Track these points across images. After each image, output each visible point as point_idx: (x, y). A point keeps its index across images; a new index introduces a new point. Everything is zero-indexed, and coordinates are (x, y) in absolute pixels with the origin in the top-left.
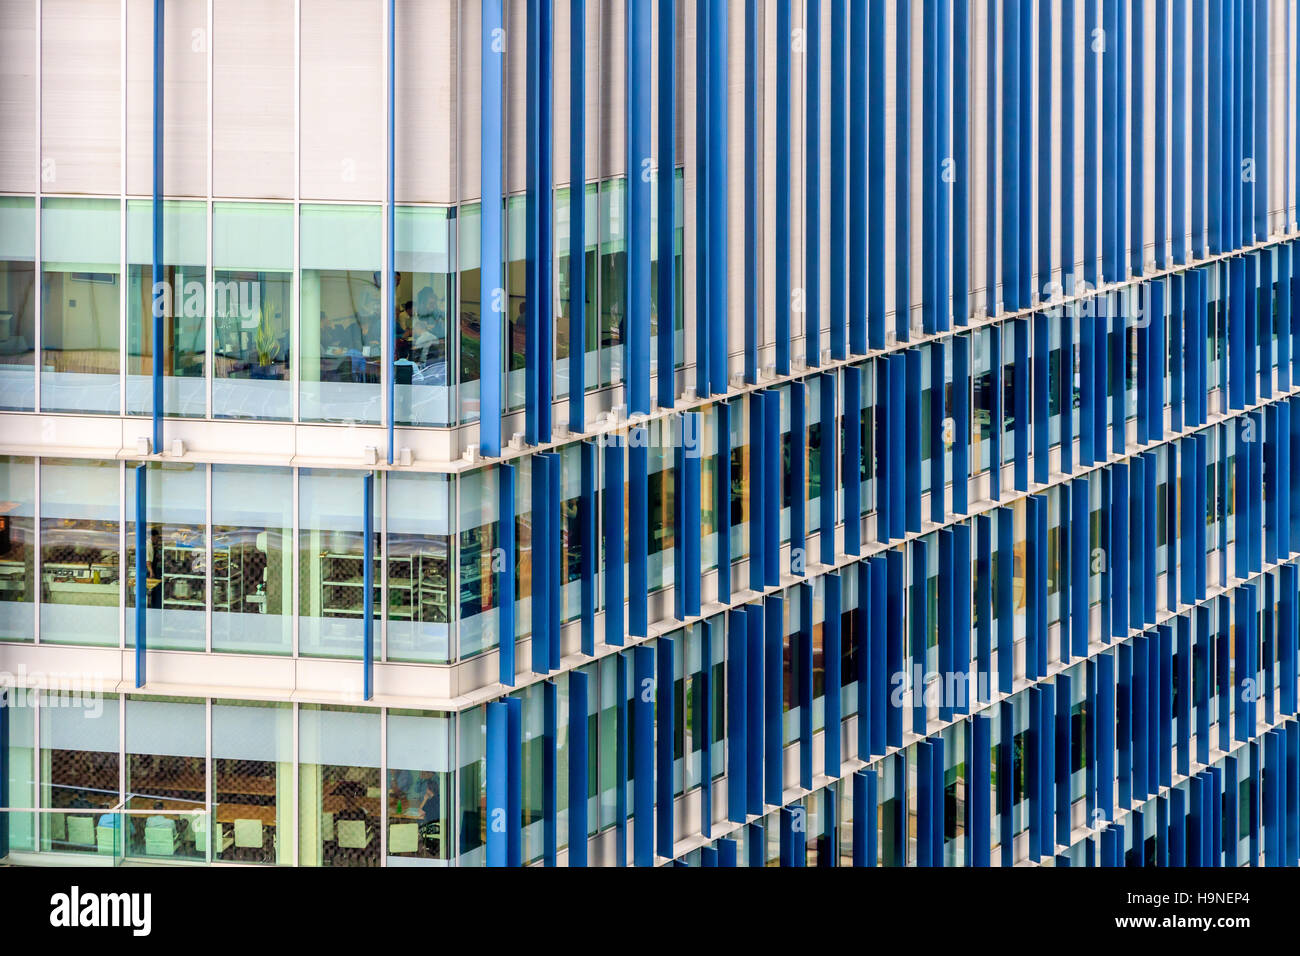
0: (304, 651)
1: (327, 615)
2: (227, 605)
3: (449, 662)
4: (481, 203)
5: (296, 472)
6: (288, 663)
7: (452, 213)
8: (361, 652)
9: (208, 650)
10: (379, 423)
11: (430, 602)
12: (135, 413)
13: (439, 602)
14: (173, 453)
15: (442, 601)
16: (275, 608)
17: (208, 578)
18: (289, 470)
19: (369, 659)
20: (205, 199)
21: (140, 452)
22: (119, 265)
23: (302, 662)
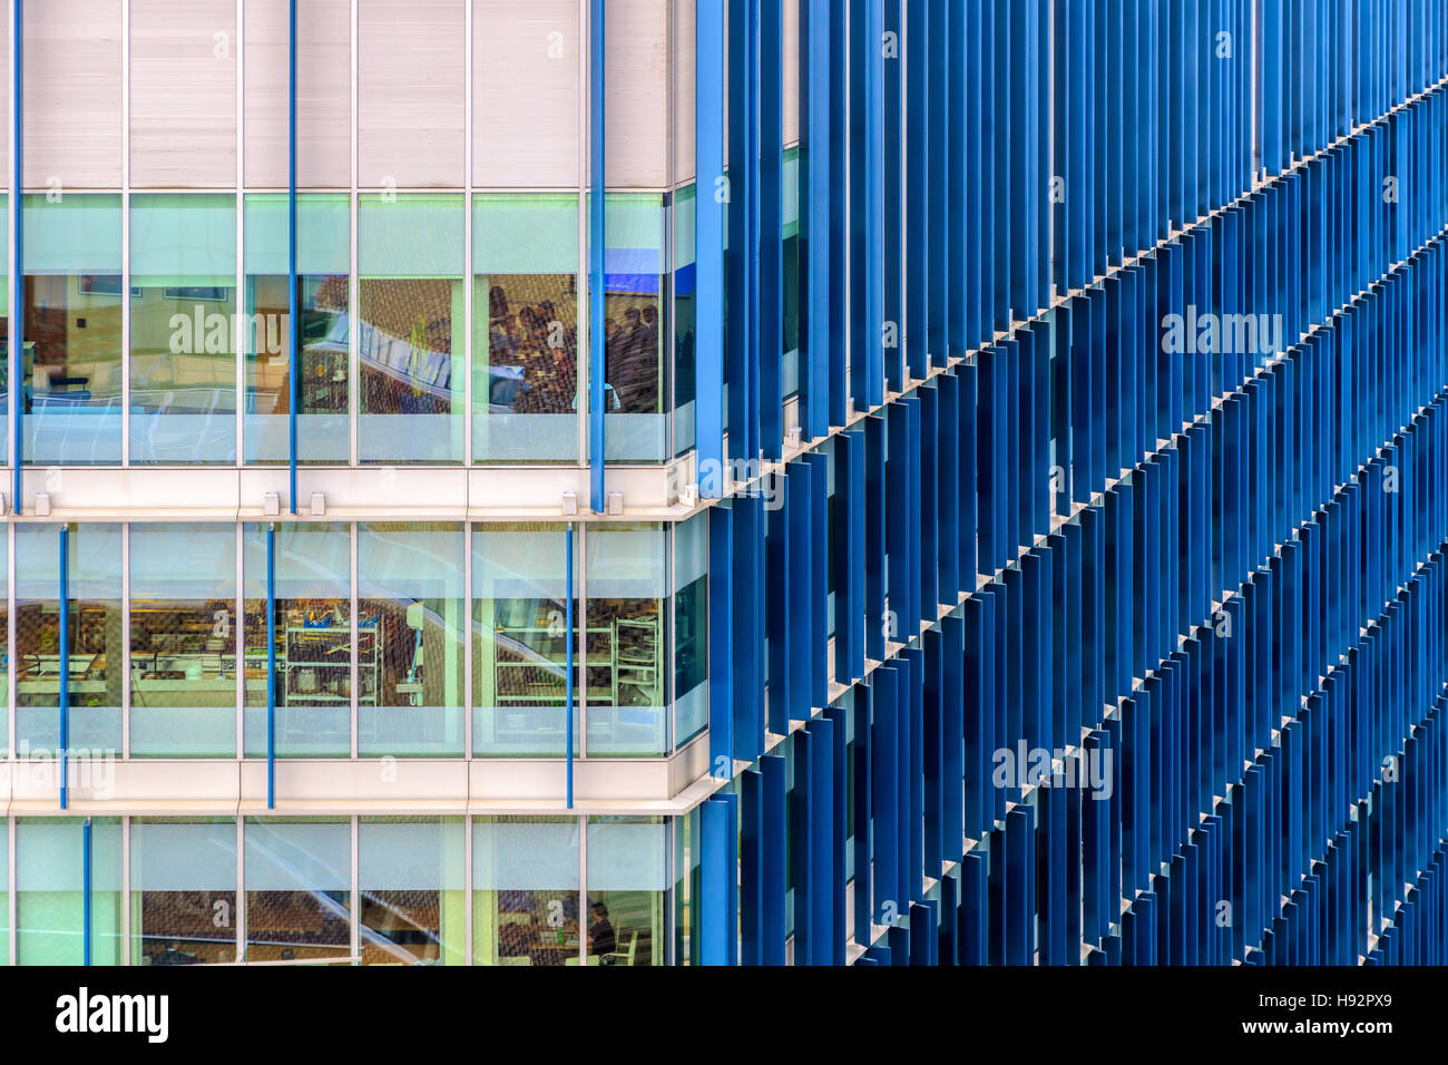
0: (478, 750)
1: (502, 704)
2: (373, 698)
3: (666, 755)
4: (695, 184)
5: (468, 528)
6: (460, 766)
7: (666, 200)
8: (563, 749)
9: (354, 755)
10: (574, 462)
11: (627, 681)
12: (260, 462)
13: (641, 680)
14: (313, 512)
15: (645, 678)
16: (435, 698)
17: (354, 665)
18: (458, 526)
19: (571, 756)
20: (349, 191)
21: (270, 512)
22: (234, 277)
23: (476, 765)
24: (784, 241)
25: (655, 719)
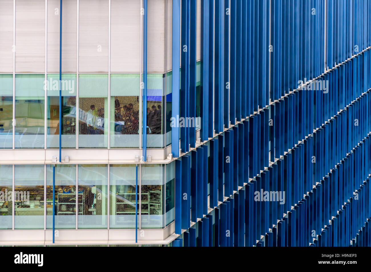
0: (111, 227)
1: (118, 214)
2: (82, 213)
3: (163, 228)
4: (172, 71)
5: (109, 166)
6: (106, 231)
7: (164, 76)
8: (135, 226)
9: (77, 228)
10: (138, 148)
11: (152, 208)
12: (50, 148)
13: (156, 207)
14: (65, 162)
15: (157, 207)
16: (99, 213)
17: (77, 204)
18: (106, 165)
19: (137, 228)
20: (76, 73)
21: (54, 161)
22: (44, 97)
23: (110, 231)
24: (196, 87)
25: (159, 218)
